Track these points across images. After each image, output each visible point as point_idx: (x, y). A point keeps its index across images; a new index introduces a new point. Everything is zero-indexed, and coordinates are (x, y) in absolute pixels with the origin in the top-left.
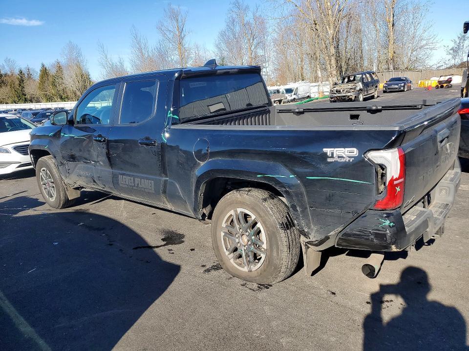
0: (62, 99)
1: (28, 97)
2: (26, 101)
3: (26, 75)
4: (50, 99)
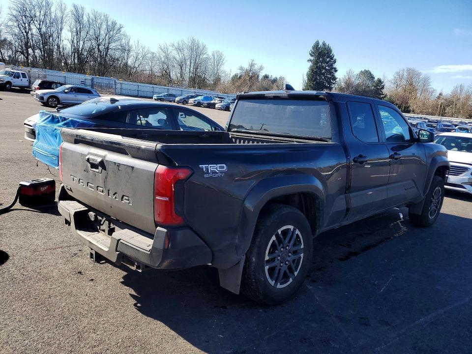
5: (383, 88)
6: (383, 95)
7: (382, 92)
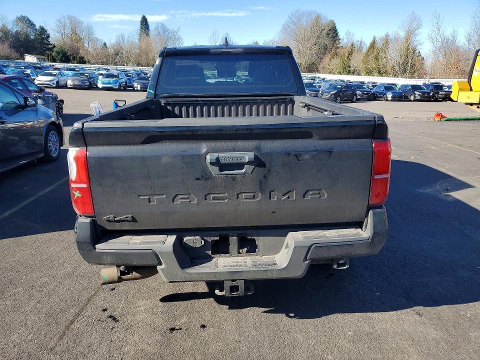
0: (380, 73)
1: (352, 69)
2: (349, 73)
3: (356, 49)
4: (369, 73)
5: (48, 37)
6: (51, 45)
7: (49, 42)
